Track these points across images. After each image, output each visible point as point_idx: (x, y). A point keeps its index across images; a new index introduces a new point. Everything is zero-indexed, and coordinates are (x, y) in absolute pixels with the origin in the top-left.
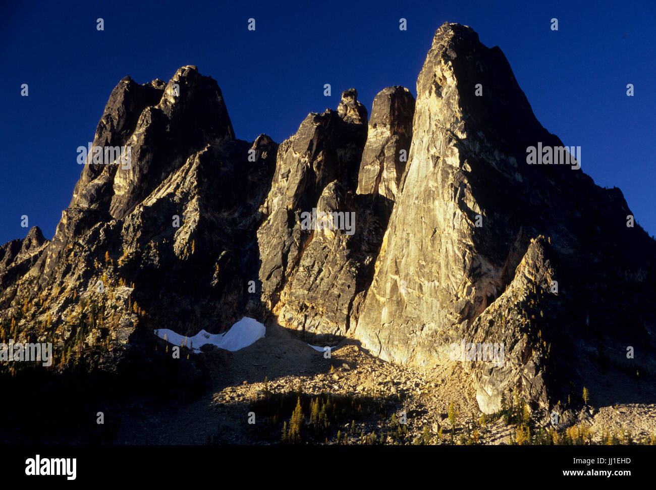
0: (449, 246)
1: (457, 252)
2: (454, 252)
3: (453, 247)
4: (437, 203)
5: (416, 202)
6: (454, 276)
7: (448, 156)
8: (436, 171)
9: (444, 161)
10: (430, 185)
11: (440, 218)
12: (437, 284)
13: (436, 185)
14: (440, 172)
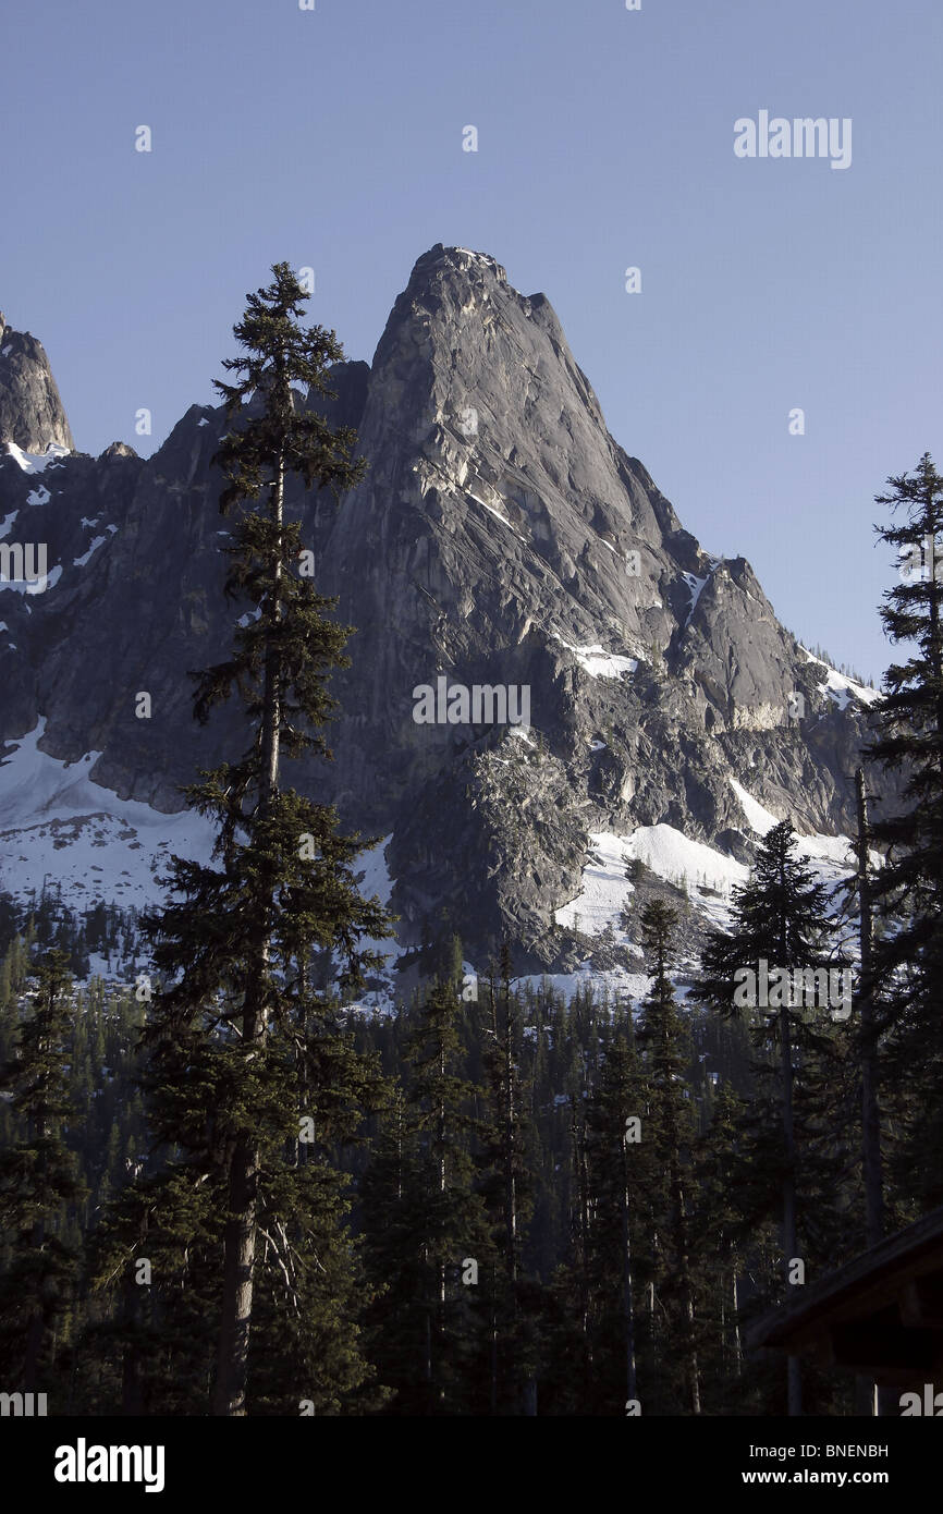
0: (391, 651)
1: (403, 662)
2: (398, 661)
3: (397, 655)
4: (376, 572)
5: (343, 569)
6: (394, 705)
7: (403, 488)
8: (381, 514)
9: (397, 497)
10: (368, 540)
11: (381, 601)
12: (364, 719)
13: (378, 538)
14: (386, 519)
